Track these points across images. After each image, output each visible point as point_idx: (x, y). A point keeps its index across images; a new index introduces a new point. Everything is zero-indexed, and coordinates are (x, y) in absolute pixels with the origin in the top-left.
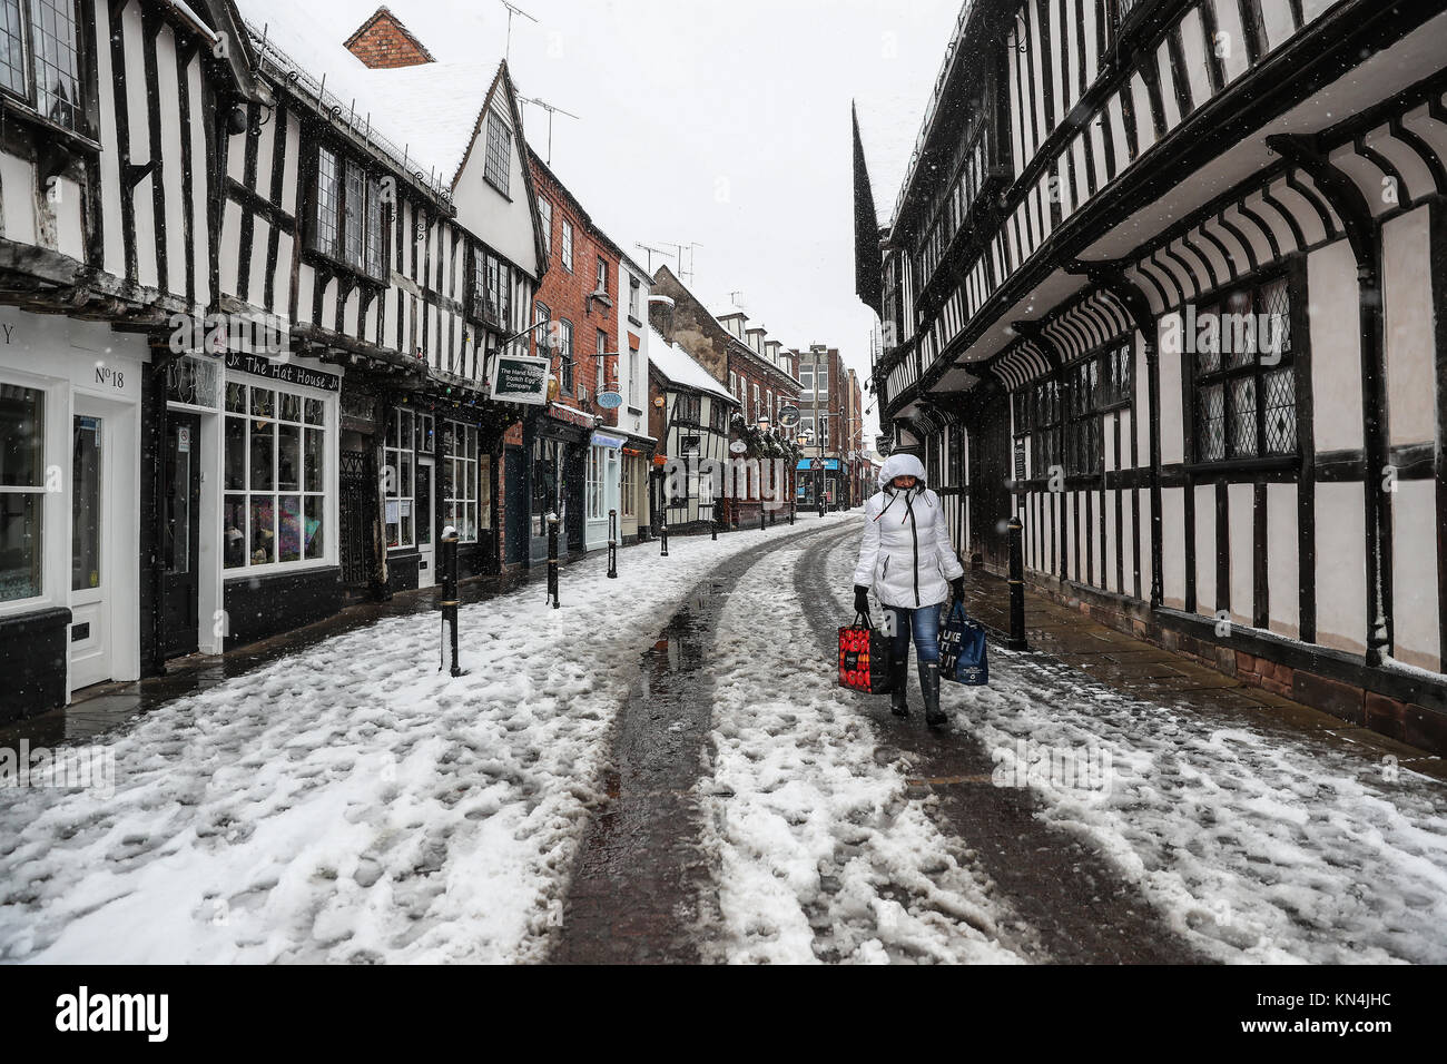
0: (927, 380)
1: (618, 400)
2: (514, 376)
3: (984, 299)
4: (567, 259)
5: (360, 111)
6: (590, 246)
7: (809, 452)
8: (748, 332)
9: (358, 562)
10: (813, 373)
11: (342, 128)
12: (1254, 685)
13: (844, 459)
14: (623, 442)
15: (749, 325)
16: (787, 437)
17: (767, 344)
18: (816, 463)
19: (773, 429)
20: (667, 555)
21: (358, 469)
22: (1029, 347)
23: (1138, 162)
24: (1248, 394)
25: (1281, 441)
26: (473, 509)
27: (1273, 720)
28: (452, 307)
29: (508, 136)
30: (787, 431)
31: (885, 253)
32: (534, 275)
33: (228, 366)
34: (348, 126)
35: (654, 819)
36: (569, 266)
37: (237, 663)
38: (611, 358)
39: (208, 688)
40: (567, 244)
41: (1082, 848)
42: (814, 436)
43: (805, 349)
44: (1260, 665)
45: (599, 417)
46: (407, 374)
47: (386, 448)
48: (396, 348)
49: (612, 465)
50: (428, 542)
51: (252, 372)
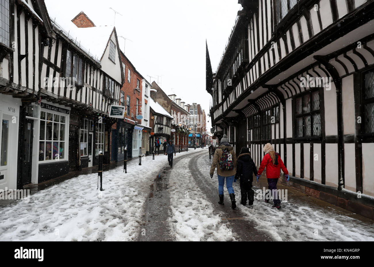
0: (225, 114)
1: (142, 117)
2: (115, 111)
3: (241, 93)
4: (129, 79)
5: (78, 40)
6: (135, 76)
7: (192, 132)
8: (176, 99)
9: (73, 160)
10: (193, 111)
11: (73, 45)
12: (310, 195)
13: (201, 134)
14: (143, 128)
15: (176, 98)
16: (186, 128)
17: (181, 103)
18: (194, 135)
19: (182, 125)
20: (154, 159)
21: (74, 135)
22: (252, 106)
23: (281, 60)
24: (309, 120)
25: (317, 132)
26: (103, 146)
27: (315, 204)
28: (100, 92)
29: (115, 47)
30: (186, 126)
31: (214, 80)
32: (121, 84)
33: (41, 107)
34: (75, 44)
35: (157, 228)
36: (130, 81)
37: (42, 186)
38: (140, 106)
39: (36, 193)
40: (129, 75)
41: (266, 235)
42: (193, 128)
43: (191, 104)
44: (311, 190)
45: (137, 122)
46: (88, 110)
47: (81, 129)
48: (85, 103)
49: (140, 135)
50: (91, 155)
51: (47, 109)
